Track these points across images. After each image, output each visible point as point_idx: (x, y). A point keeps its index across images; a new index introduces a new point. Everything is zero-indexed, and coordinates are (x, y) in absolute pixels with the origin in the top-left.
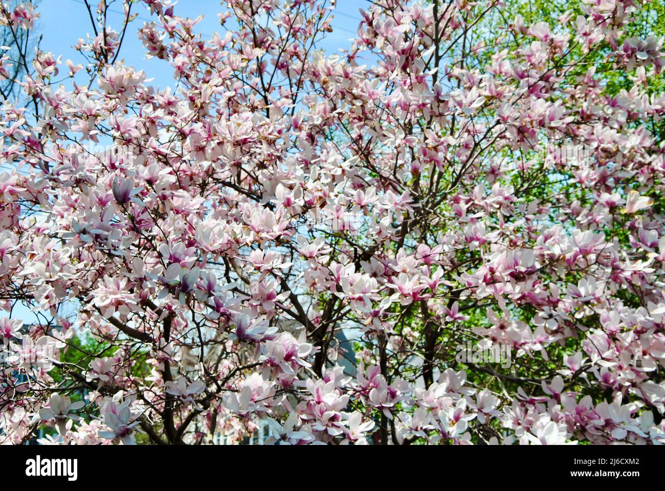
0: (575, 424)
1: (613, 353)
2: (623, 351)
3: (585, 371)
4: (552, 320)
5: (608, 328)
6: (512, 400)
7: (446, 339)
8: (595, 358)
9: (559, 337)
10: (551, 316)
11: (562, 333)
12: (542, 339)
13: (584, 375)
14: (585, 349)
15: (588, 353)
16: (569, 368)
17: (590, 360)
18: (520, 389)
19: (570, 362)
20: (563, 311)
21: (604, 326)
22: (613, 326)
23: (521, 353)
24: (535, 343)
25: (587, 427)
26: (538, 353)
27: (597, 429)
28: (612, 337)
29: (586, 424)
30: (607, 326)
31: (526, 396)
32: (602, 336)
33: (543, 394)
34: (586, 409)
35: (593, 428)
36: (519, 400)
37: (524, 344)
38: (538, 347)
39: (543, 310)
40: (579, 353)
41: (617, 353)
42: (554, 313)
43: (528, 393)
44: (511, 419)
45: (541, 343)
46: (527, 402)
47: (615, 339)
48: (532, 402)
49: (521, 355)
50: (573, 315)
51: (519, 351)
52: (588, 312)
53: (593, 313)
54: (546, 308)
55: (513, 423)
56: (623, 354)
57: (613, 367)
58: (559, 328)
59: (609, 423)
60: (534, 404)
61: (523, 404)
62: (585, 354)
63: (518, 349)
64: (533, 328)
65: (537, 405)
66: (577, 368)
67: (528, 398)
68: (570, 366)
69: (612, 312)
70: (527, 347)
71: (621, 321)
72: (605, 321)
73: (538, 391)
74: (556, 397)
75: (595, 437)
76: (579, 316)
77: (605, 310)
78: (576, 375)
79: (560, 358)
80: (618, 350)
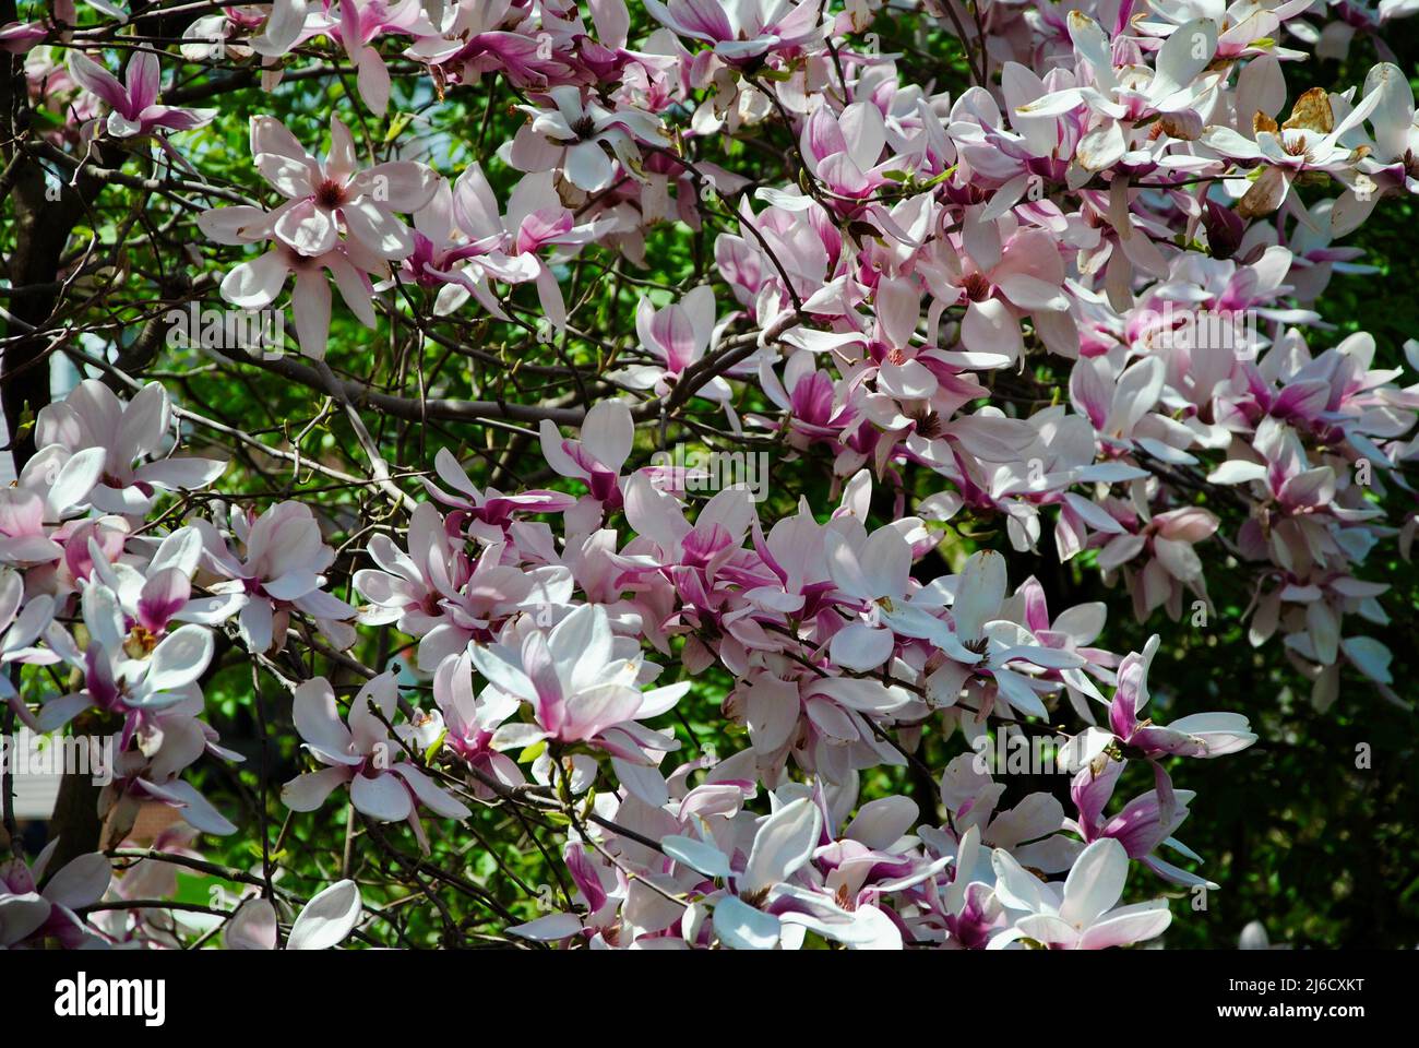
0: (677, 607)
1: (847, 291)
2: (891, 281)
3: (721, 370)
4: (590, 149)
5: (835, 178)
6: (410, 503)
7: (109, 234)
8: (771, 313)
9: (618, 221)
10: (585, 130)
11: (635, 205)
12: (545, 230)
13: (720, 387)
14: (729, 275)
15: (741, 293)
16: (658, 361)
17: (748, 323)
18: (444, 460)
19: (666, 333)
20: (640, 100)
21: (818, 169)
22: (856, 172)
23: (451, 299)
24: (512, 252)
25: (728, 618)
26: (525, 296)
27: (767, 625)
28: (849, 217)
29: (725, 608)
30: (827, 172)
31: (469, 488)
32: (806, 219)
33: (550, 478)
34: (728, 541)
35: (751, 624)
36: (442, 507)
37: (464, 255)
38: (526, 267)
39: (552, 105)
40: (703, 296)
41: (866, 290)
42: (601, 115)
43: (480, 480)
44: (402, 589)
45: (540, 249)
46: (477, 513)
47: (860, 230)
48: (496, 515)
49: (455, 305)
50: (683, 119)
51: (444, 291)
52: (749, 105)
53: (768, 109)
54: (565, 94)
55: (409, 608)
56: (891, 293)
57: (845, 348)
58: (621, 178)
59: (820, 603)
60: (506, 525)
61: (458, 521)
62: (727, 300)
63: (441, 283)
64: (502, 183)
65: (518, 527)
66: (691, 356)
67: (482, 499)
68: (661, 350)
69: (853, 112)
70: (473, 272)
71: (889, 152)
72: (820, 152)
73: (526, 466)
74: (604, 491)
75: (757, 660)
76: (706, 123)
77: (818, 100)
78: (686, 387)
79: (620, 317)
80: (870, 279)
